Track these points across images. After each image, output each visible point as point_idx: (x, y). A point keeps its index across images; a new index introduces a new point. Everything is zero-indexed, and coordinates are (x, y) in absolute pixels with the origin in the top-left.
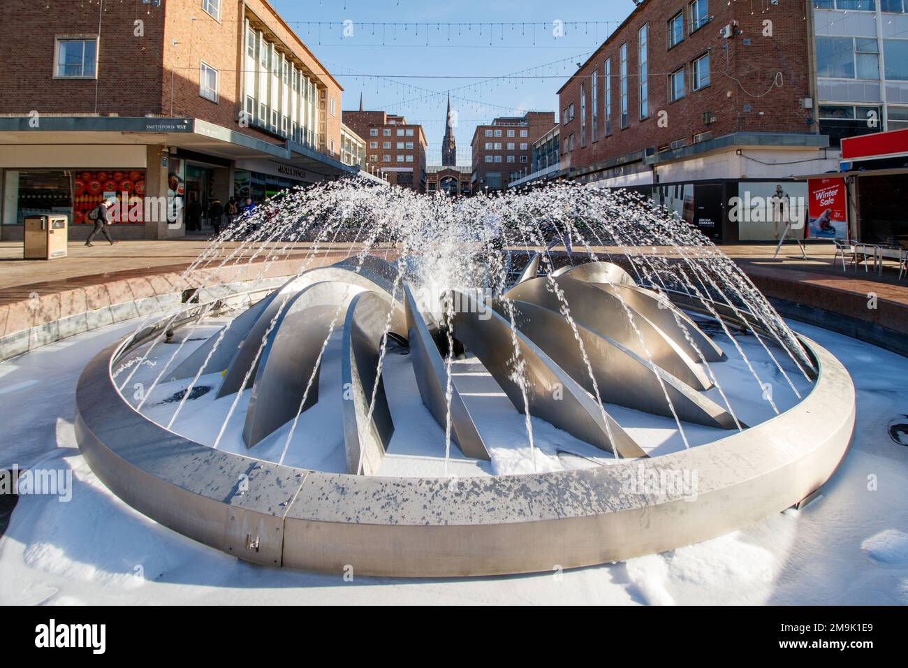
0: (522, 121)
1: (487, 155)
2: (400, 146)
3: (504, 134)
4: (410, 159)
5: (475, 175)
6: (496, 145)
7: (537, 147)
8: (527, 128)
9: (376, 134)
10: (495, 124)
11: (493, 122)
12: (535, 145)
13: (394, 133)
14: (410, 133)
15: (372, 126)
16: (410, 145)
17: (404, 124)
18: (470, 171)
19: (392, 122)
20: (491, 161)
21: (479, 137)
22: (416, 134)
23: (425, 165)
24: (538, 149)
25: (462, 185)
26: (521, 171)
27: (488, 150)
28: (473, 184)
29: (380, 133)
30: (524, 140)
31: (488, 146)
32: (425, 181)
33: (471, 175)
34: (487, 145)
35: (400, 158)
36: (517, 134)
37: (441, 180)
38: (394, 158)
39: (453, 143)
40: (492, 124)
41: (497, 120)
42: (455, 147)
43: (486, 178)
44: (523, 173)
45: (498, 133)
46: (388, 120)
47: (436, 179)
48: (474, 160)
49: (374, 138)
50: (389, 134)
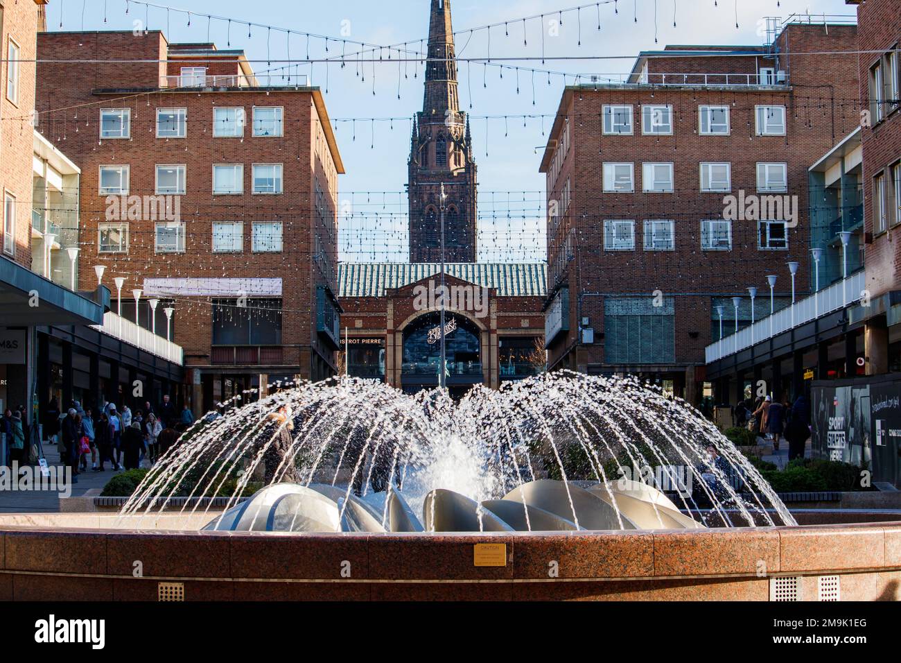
0: (764, 62)
1: (611, 217)
2: (227, 180)
3: (685, 122)
4: (269, 237)
5: (557, 307)
6: (649, 170)
7: (833, 176)
8: (786, 96)
9: (123, 132)
10: (644, 79)
11: (637, 68)
12: (820, 173)
13: (200, 124)
14: (271, 122)
15: (109, 95)
16: (271, 176)
17: (242, 83)
18: (539, 288)
19: (193, 78)
20: (630, 243)
21: (574, 135)
22: (298, 128)
23: (334, 262)
24: (834, 188)
25: (503, 352)
26: (752, 292)
27: (613, 196)
28: (550, 347)
29: (143, 126)
30: (771, 149)
31: (614, 177)
32: (334, 336)
33: (546, 303)
34: (609, 170)
35: (227, 237)
36: (743, 122)
37: (408, 332)
38: (200, 235)
39: (464, 143)
40: (632, 79)
41: (652, 61)
42: (471, 167)
43: (607, 320)
44: (762, 297)
45: (658, 118)
46: (173, 69)
47: (381, 323)
48: (556, 234)
49: (116, 149)
50: (181, 131)
